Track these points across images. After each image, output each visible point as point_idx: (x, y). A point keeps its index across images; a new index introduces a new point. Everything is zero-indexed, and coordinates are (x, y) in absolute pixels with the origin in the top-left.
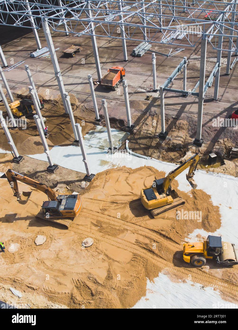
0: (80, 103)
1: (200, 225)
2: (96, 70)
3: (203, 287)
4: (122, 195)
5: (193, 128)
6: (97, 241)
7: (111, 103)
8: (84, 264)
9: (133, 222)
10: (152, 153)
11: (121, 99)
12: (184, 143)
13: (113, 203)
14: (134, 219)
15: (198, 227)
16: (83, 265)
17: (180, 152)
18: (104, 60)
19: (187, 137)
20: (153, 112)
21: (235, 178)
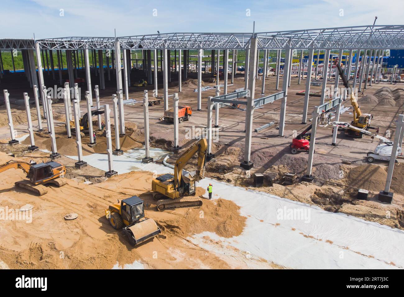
1: (213, 228)
12: (230, 165)
13: (121, 193)
19: (235, 161)
21: (281, 198)
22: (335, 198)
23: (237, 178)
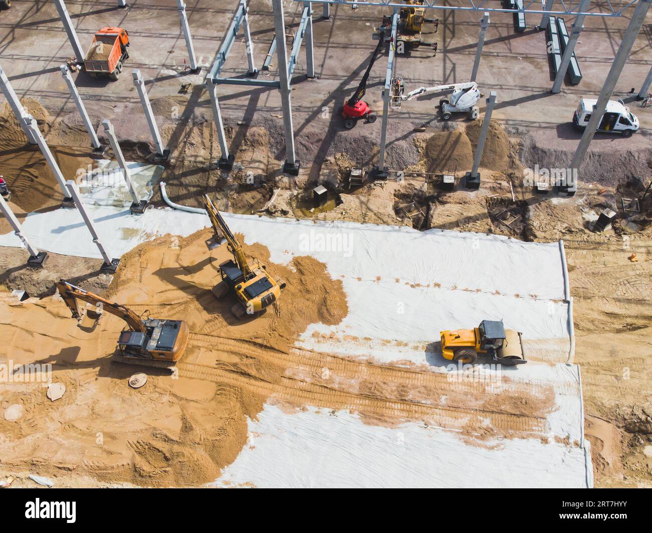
0: (53, 118)
1: (315, 315)
3: (333, 412)
5: (278, 140)
7: (116, 110)
8: (140, 415)
9: (206, 332)
12: (267, 173)
14: (206, 327)
16: (139, 417)
17: (263, 190)
18: (76, 9)
19: (270, 160)
21: (362, 225)
23: (291, 199)
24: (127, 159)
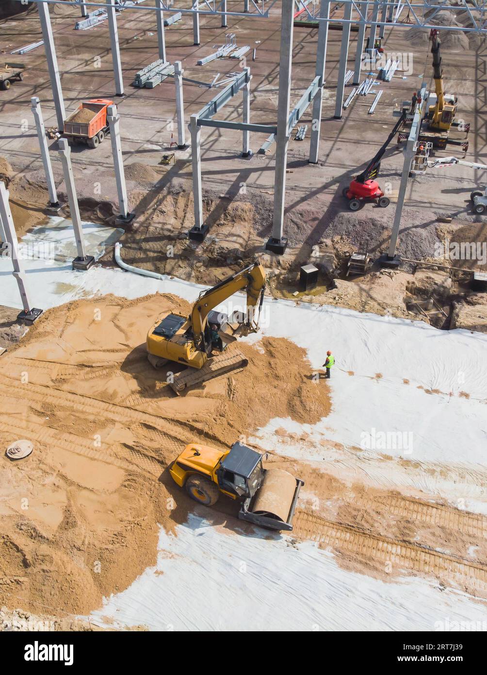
0: (15, 173)
1: (284, 408)
2: (54, 112)
3: (293, 542)
4: (104, 351)
5: (265, 216)
6: (42, 448)
7: (85, 171)
8: (8, 496)
9: (128, 405)
10: (173, 268)
11: (107, 163)
12: (245, 249)
13: (82, 366)
14: (130, 398)
15: (278, 414)
16: (6, 498)
17: (237, 267)
18: (73, 95)
19: (251, 236)
20: (177, 188)
21: (360, 314)
22: (440, 294)
23: (270, 278)
24: (83, 219)
